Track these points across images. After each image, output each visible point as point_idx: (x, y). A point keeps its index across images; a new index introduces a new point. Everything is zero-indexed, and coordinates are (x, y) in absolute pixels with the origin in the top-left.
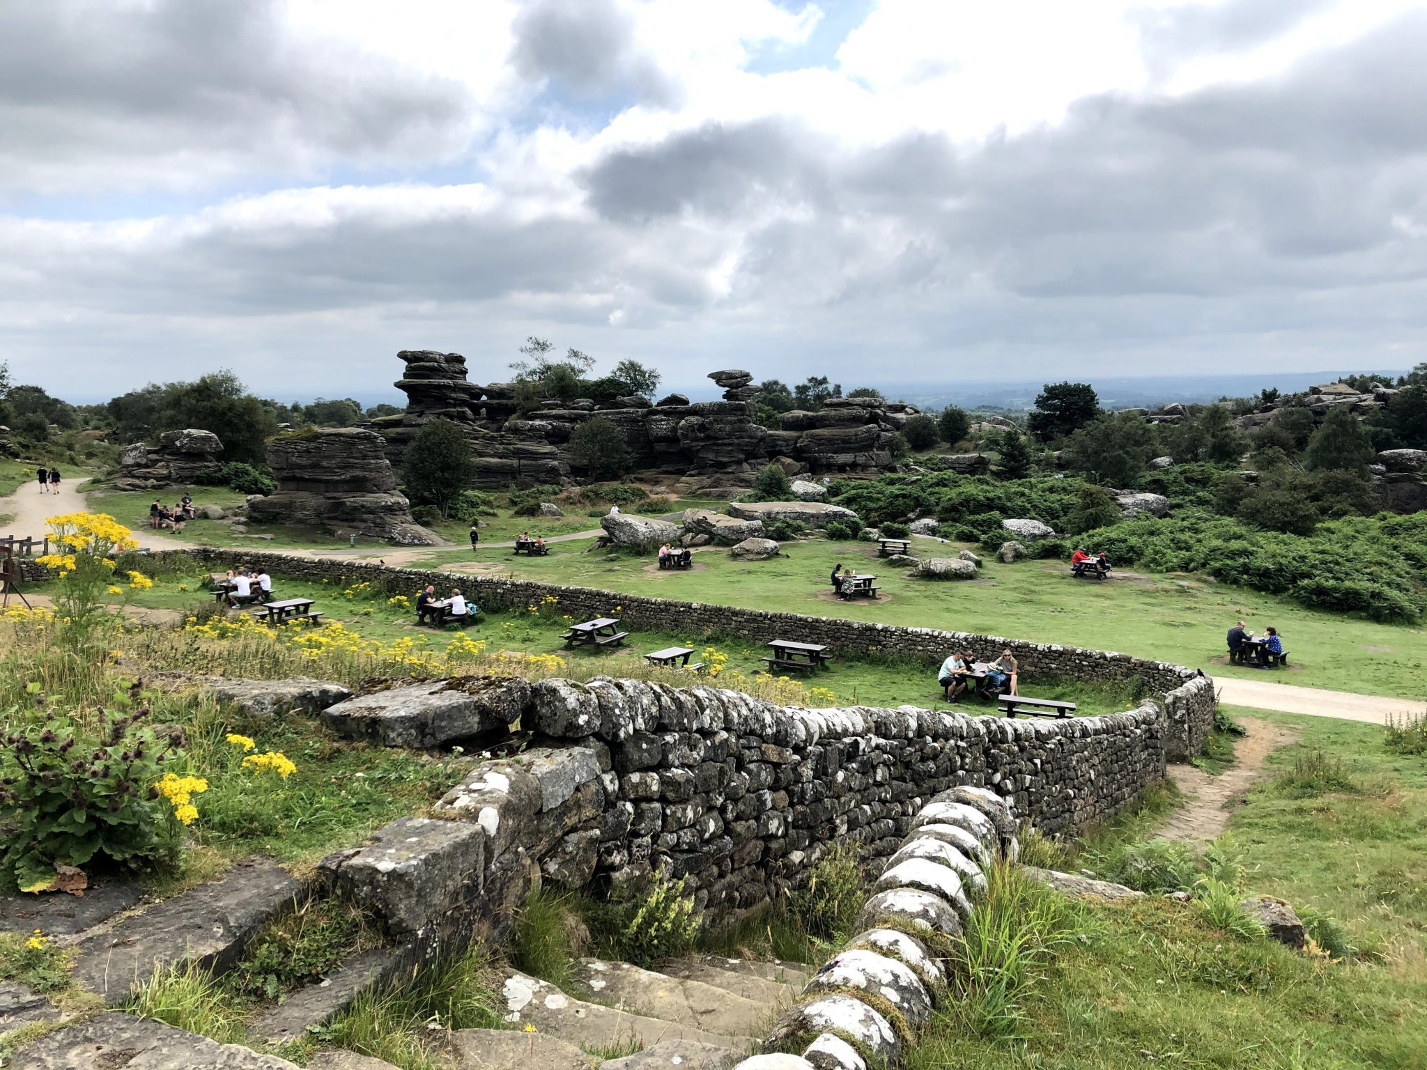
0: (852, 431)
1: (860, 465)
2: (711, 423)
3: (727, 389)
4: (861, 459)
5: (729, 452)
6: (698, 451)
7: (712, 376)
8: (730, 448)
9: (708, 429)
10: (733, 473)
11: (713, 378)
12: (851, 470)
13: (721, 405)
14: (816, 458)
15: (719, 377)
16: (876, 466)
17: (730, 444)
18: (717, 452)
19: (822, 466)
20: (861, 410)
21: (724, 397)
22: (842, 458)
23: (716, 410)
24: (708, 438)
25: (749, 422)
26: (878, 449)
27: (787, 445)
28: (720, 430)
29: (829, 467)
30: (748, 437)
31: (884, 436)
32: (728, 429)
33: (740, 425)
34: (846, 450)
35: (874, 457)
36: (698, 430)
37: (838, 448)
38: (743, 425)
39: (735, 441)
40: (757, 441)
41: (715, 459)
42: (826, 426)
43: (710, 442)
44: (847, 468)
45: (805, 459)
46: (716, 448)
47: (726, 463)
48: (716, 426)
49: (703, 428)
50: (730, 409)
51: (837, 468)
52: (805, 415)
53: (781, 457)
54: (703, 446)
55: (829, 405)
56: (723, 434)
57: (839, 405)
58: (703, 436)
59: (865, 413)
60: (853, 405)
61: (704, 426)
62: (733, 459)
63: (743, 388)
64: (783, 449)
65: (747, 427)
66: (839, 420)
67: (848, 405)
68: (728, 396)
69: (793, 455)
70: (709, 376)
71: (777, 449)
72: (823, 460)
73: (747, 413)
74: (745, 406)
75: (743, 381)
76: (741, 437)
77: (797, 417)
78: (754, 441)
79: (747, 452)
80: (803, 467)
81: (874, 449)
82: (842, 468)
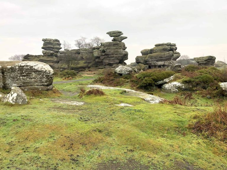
0: (163, 53)
1: (166, 65)
2: (106, 49)
3: (113, 38)
4: (166, 63)
5: (113, 60)
7: (108, 33)
8: (113, 58)
10: (114, 67)
11: (108, 34)
12: (163, 67)
13: (110, 43)
14: (150, 64)
15: (110, 34)
17: (113, 57)
18: (109, 60)
19: (153, 66)
21: (112, 40)
22: (160, 63)
23: (109, 45)
25: (120, 49)
26: (173, 60)
27: (142, 60)
28: (109, 52)
29: (155, 66)
30: (119, 54)
31: (175, 55)
32: (112, 51)
33: (116, 50)
34: (161, 60)
35: (171, 63)
36: (102, 52)
37: (158, 60)
38: (118, 50)
39: (115, 56)
40: (123, 55)
41: (108, 62)
42: (154, 52)
43: (106, 56)
44: (162, 67)
45: (147, 64)
46: (108, 58)
47: (112, 64)
48: (108, 51)
49: (104, 51)
50: (114, 45)
51: (158, 66)
52: (149, 50)
53: (140, 64)
54: (104, 58)
55: (156, 46)
56: (110, 53)
57: (159, 45)
58: (104, 54)
59: (168, 47)
60: (164, 45)
61: (104, 50)
62: (114, 62)
63: (119, 37)
64: (141, 61)
65: (119, 50)
66: (159, 50)
67: (162, 45)
68: (114, 40)
69: (144, 63)
70: (107, 34)
71: (139, 61)
72: (153, 64)
73: (120, 45)
74: (119, 43)
75: (118, 34)
76: (117, 54)
77: (146, 51)
78: (122, 55)
79: (120, 60)
80: (146, 66)
81: (172, 60)
82: (160, 66)
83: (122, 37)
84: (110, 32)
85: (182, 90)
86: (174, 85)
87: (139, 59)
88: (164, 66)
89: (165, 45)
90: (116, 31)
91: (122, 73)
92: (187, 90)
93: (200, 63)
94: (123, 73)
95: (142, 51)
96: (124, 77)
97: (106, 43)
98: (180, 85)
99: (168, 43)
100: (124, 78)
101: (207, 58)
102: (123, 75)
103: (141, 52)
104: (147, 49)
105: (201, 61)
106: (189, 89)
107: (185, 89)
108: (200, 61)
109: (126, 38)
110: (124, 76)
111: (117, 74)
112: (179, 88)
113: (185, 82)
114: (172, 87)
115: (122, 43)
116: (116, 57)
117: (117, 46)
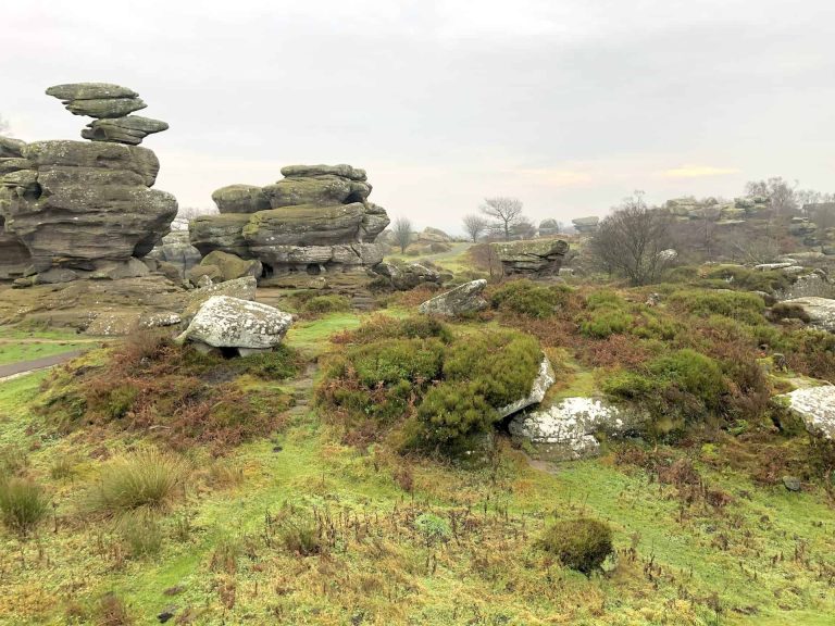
0: (327, 211)
1: (338, 263)
2: (53, 182)
4: (342, 253)
5: (98, 238)
6: (31, 237)
7: (54, 92)
8: (99, 231)
9: (48, 194)
10: (108, 279)
11: (58, 96)
12: (328, 270)
13: (76, 145)
14: (273, 255)
15: (72, 98)
16: (363, 265)
17: (98, 224)
18: (73, 239)
19: (282, 264)
20: (339, 181)
21: (85, 134)
22: (315, 253)
23: (65, 157)
24: (50, 210)
26: (365, 239)
27: (227, 234)
28: (74, 196)
29: (293, 266)
30: (135, 210)
31: (373, 221)
32: (91, 194)
33: (115, 187)
34: (320, 241)
35: (360, 251)
36: (25, 194)
37: (306, 237)
38: (126, 187)
39: (112, 218)
40: (155, 217)
41: (69, 253)
42: (285, 205)
43: (54, 220)
44: (322, 268)
45: (255, 256)
46: (68, 230)
47: (93, 260)
48: (66, 189)
49: (36, 191)
50: (99, 158)
51: (305, 267)
52: (253, 190)
53: (217, 254)
54: (40, 228)
55: (288, 174)
56: (82, 205)
57: (304, 173)
58: (36, 206)
59: (344, 186)
60: (325, 173)
61: (38, 186)
62: (107, 252)
63: (124, 119)
64: (221, 240)
65: (133, 191)
66: (309, 195)
67: (317, 172)
68: (95, 133)
69: (237, 250)
70: (47, 93)
71: (211, 240)
72: (284, 257)
73: (134, 165)
74: (127, 153)
75: (121, 105)
76: (121, 211)
77: (241, 192)
78: (149, 218)
79: (137, 239)
80: (253, 267)
81: (360, 241)
82: (313, 267)
83: (140, 122)
84: (68, 87)
85: (616, 437)
86: (578, 415)
87: (213, 230)
88: (330, 263)
89: (330, 173)
90: (106, 87)
91: (237, 343)
92: (633, 436)
93: (519, 265)
94: (245, 340)
95: (217, 192)
96: (255, 369)
97: (49, 144)
98: (603, 414)
99: (341, 167)
100: (261, 375)
101: (550, 249)
102: (243, 353)
103: (218, 199)
104: (244, 187)
105: (526, 258)
106: (641, 431)
107: (630, 433)
108: (519, 258)
109: (163, 128)
110: (249, 359)
111: (203, 351)
112: (600, 429)
113: (623, 396)
114: (571, 428)
115: (141, 149)
116: (117, 225)
117: (117, 164)
